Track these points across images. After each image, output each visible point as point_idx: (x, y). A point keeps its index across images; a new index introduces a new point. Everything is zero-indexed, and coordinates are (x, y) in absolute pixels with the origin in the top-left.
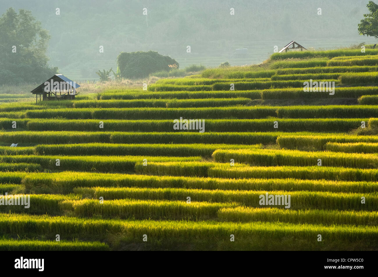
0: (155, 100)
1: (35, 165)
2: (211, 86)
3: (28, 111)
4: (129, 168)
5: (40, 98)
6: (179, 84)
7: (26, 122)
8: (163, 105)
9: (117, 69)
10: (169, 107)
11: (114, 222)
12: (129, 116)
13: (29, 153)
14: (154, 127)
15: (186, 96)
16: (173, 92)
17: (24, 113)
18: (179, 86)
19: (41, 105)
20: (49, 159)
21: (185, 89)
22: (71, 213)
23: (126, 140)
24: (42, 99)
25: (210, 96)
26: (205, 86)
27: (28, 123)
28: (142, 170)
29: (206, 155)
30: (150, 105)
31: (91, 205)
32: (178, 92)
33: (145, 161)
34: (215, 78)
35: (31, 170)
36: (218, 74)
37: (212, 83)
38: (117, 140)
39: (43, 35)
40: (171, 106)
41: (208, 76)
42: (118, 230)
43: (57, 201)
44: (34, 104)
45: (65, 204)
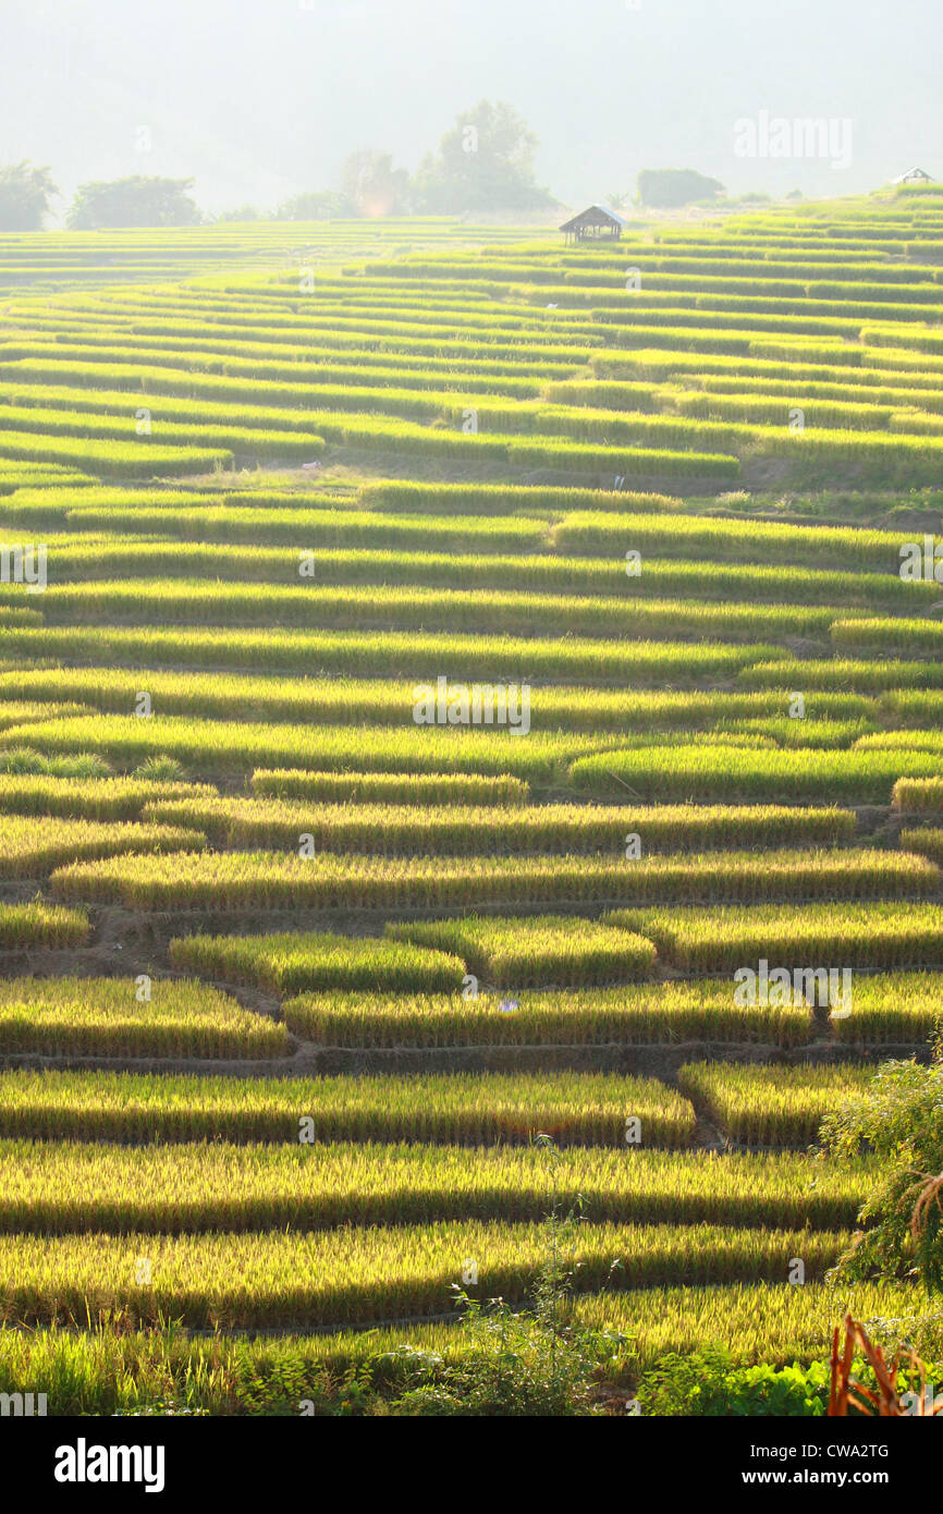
0: (747, 249)
1: (597, 338)
2: (824, 231)
3: (563, 257)
4: (741, 349)
5: (572, 238)
6: (770, 225)
7: (563, 274)
8: (760, 257)
9: (636, 194)
10: (769, 260)
11: (743, 428)
12: (714, 270)
13: (584, 319)
14: (756, 290)
15: (791, 245)
16: (771, 238)
17: (558, 259)
18: (770, 229)
19: (576, 247)
20: (617, 331)
21: (785, 234)
22: (673, 412)
23: (719, 306)
24: (573, 239)
25: (819, 246)
26: (815, 230)
27: (566, 276)
28: (761, 353)
29: (851, 334)
30: (741, 255)
31: (704, 401)
32: (775, 238)
33: (754, 338)
34: (819, 218)
35: (593, 345)
36: (824, 212)
37: (824, 226)
38: (706, 306)
39: (529, 139)
40: (774, 258)
41: (808, 213)
42: (749, 439)
43: (649, 394)
44: (560, 246)
45: (661, 399)
